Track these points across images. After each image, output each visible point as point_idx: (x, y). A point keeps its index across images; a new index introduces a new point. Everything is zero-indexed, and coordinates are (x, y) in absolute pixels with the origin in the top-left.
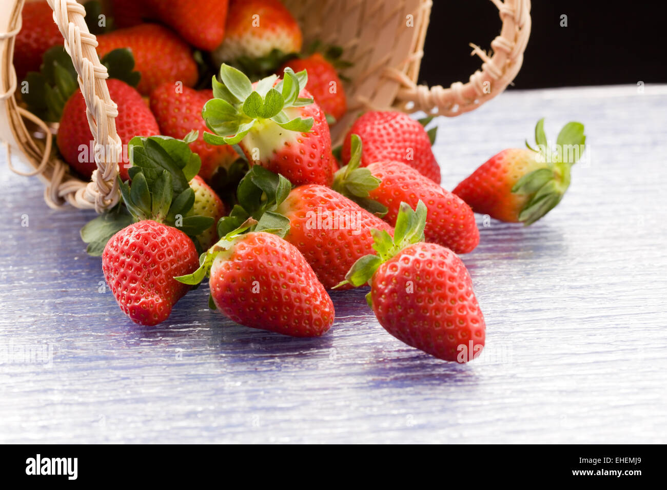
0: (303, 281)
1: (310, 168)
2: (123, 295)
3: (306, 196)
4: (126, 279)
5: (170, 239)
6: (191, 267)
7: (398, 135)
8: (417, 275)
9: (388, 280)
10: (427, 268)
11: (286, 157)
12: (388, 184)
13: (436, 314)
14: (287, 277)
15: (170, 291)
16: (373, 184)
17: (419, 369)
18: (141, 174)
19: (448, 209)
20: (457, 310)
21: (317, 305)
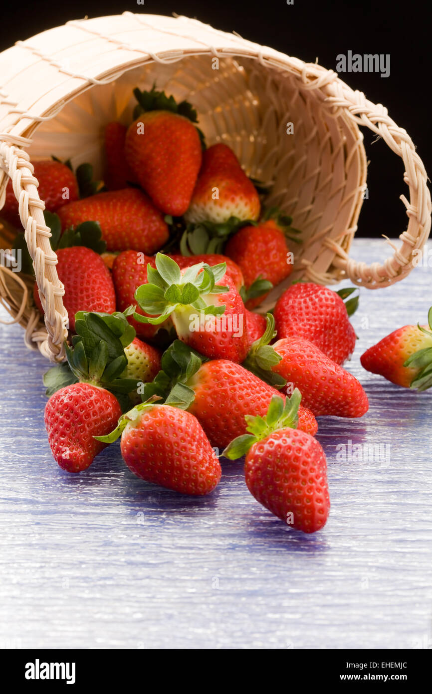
0: (193, 450)
1: (221, 346)
2: (54, 446)
3: (213, 371)
4: (57, 433)
5: (97, 402)
6: (112, 426)
7: (316, 309)
8: (278, 458)
9: (256, 458)
10: (287, 453)
11: (201, 336)
12: (289, 361)
13: (289, 492)
14: (180, 446)
15: (92, 446)
16: (274, 361)
17: (272, 534)
18: (81, 343)
19: (338, 384)
20: (306, 491)
21: (204, 471)
